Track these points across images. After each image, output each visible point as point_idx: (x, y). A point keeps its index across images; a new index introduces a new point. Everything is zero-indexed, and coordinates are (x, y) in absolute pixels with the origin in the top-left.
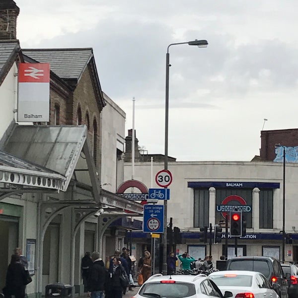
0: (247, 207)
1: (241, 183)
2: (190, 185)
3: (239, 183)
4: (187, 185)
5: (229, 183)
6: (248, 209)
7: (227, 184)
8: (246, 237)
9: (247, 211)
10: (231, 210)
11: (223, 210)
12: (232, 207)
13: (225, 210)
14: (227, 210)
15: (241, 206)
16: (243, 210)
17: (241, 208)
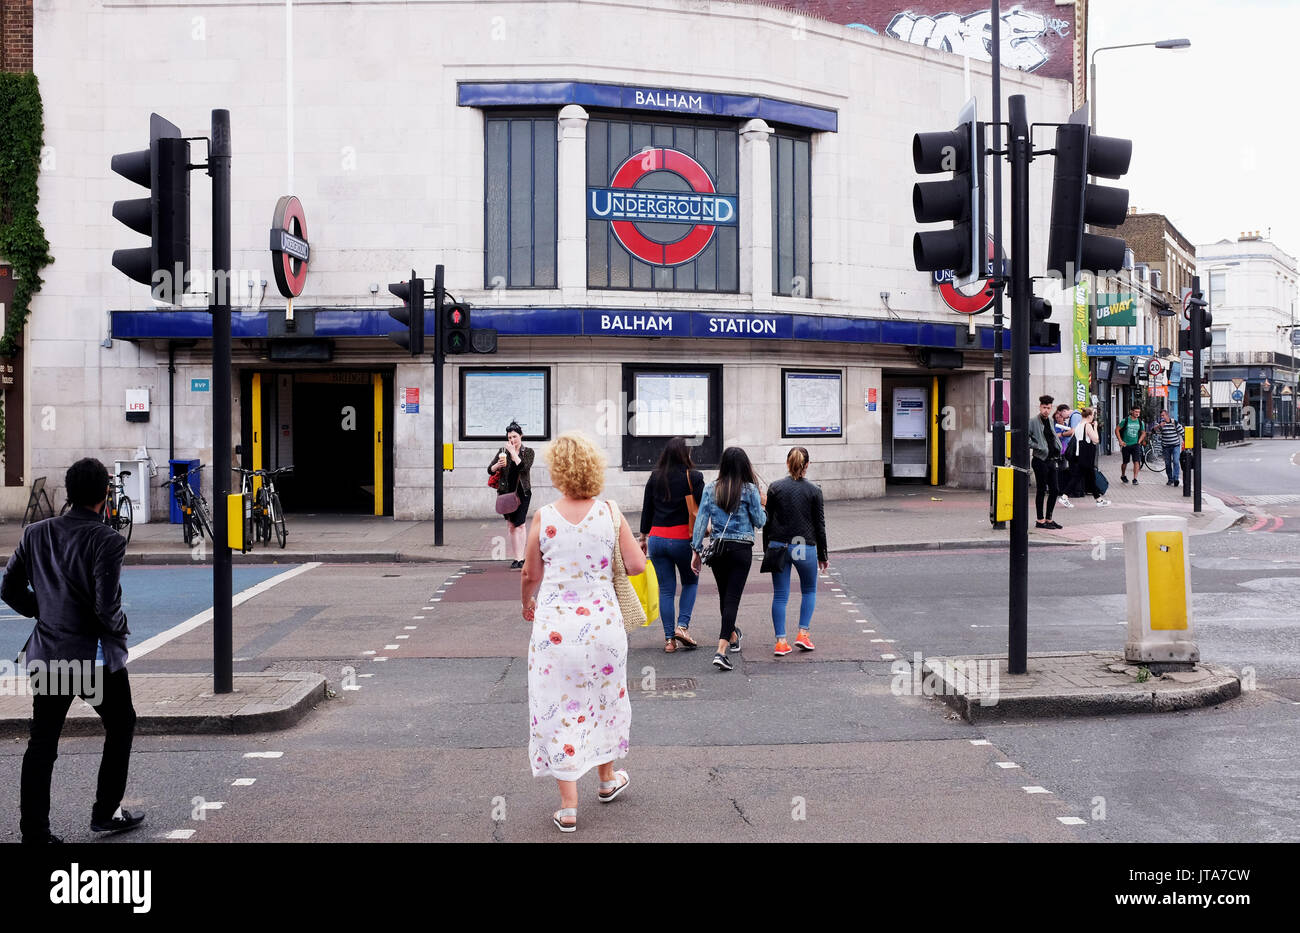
0: (718, 201)
1: (696, 93)
2: (467, 93)
3: (687, 92)
4: (452, 94)
5: (646, 90)
6: (723, 210)
7: (639, 95)
8: (734, 328)
9: (718, 219)
10: (651, 212)
11: (620, 211)
12: (656, 200)
13: (625, 211)
14: (636, 211)
15: (693, 199)
16: (701, 215)
17: (695, 203)
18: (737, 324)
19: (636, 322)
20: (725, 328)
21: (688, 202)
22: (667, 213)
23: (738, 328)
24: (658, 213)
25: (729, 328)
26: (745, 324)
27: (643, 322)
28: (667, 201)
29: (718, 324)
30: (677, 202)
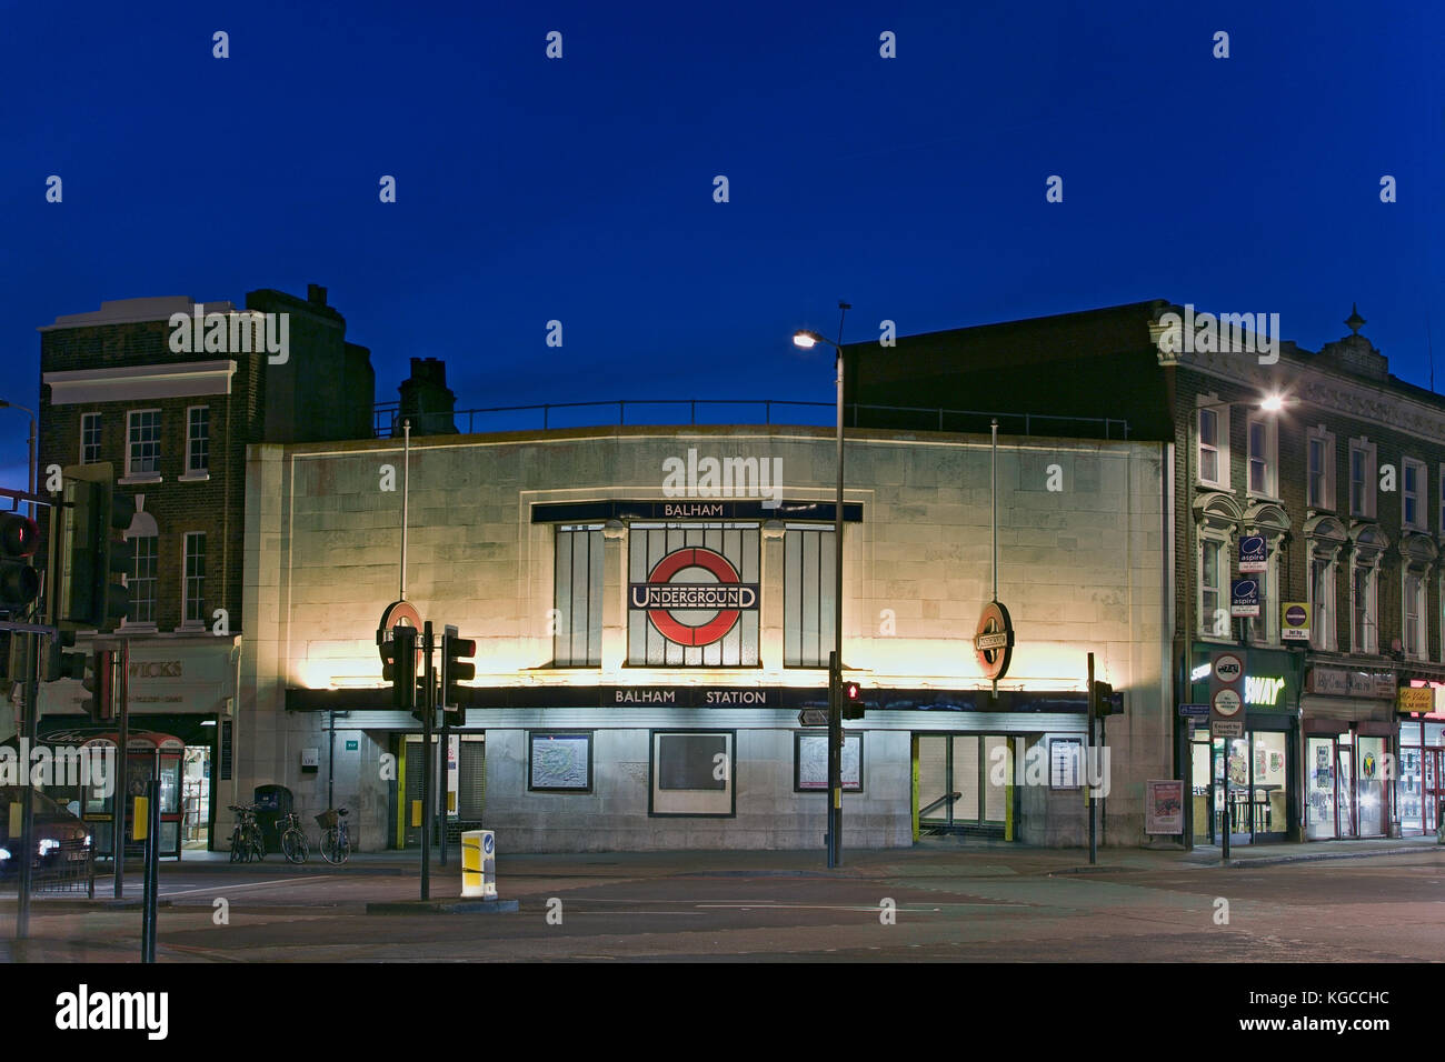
0: (742, 590)
1: (718, 503)
3: (709, 503)
4: (528, 516)
5: (673, 504)
6: (746, 597)
7: (669, 507)
8: (728, 699)
9: (741, 605)
10: (683, 602)
11: (656, 602)
12: (687, 592)
13: (661, 602)
14: (670, 602)
15: (719, 589)
16: (726, 602)
17: (722, 593)
18: (731, 697)
19: (644, 696)
20: (721, 699)
21: (715, 592)
22: (697, 602)
23: (732, 700)
24: (689, 602)
25: (724, 699)
26: (738, 696)
27: (650, 696)
28: (697, 592)
29: (715, 697)
30: (706, 592)
